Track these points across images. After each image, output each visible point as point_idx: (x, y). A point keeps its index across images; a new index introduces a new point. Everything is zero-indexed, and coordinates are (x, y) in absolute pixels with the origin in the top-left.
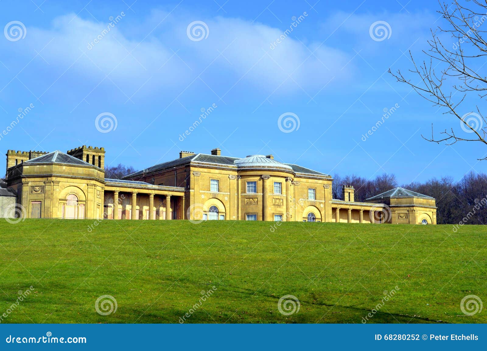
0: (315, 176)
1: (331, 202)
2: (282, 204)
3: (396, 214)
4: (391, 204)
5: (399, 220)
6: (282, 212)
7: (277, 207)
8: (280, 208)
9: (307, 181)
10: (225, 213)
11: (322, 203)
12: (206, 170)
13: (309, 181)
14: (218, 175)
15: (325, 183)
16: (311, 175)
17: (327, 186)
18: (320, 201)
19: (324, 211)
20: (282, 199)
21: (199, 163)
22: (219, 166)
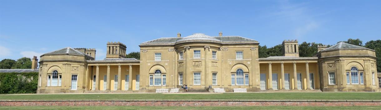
0: (242, 42)
1: (258, 59)
2: (201, 65)
3: (326, 64)
4: (322, 56)
5: (329, 69)
6: (200, 70)
7: (196, 67)
8: (198, 67)
9: (235, 46)
10: (166, 73)
11: (249, 61)
12: (151, 48)
13: (237, 46)
14: (160, 50)
15: (252, 46)
16: (239, 42)
17: (254, 49)
18: (247, 60)
19: (251, 66)
20: (201, 62)
21: (146, 44)
22: (161, 44)
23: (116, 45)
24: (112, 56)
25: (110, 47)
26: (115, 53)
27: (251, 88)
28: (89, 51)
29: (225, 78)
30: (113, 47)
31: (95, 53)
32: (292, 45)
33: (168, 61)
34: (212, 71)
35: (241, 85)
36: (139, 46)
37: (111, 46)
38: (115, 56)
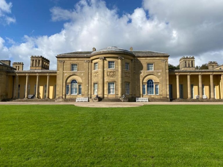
0: (153, 55)
1: (168, 71)
2: (115, 75)
6: (115, 80)
7: (110, 77)
8: (112, 77)
9: (146, 58)
10: (81, 83)
11: (159, 72)
12: (67, 59)
13: (148, 58)
14: (76, 61)
15: (163, 58)
16: (150, 55)
17: (164, 61)
18: (157, 71)
19: (161, 77)
20: (115, 72)
21: (63, 55)
22: (77, 55)
23: (39, 59)
24: (35, 68)
25: (33, 60)
26: (38, 65)
27: (161, 98)
28: (18, 64)
29: (136, 87)
30: (36, 60)
31: (23, 66)
32: (189, 61)
33: (84, 71)
34: (126, 81)
35: (152, 94)
36: (56, 57)
37: (35, 59)
38: (37, 68)
